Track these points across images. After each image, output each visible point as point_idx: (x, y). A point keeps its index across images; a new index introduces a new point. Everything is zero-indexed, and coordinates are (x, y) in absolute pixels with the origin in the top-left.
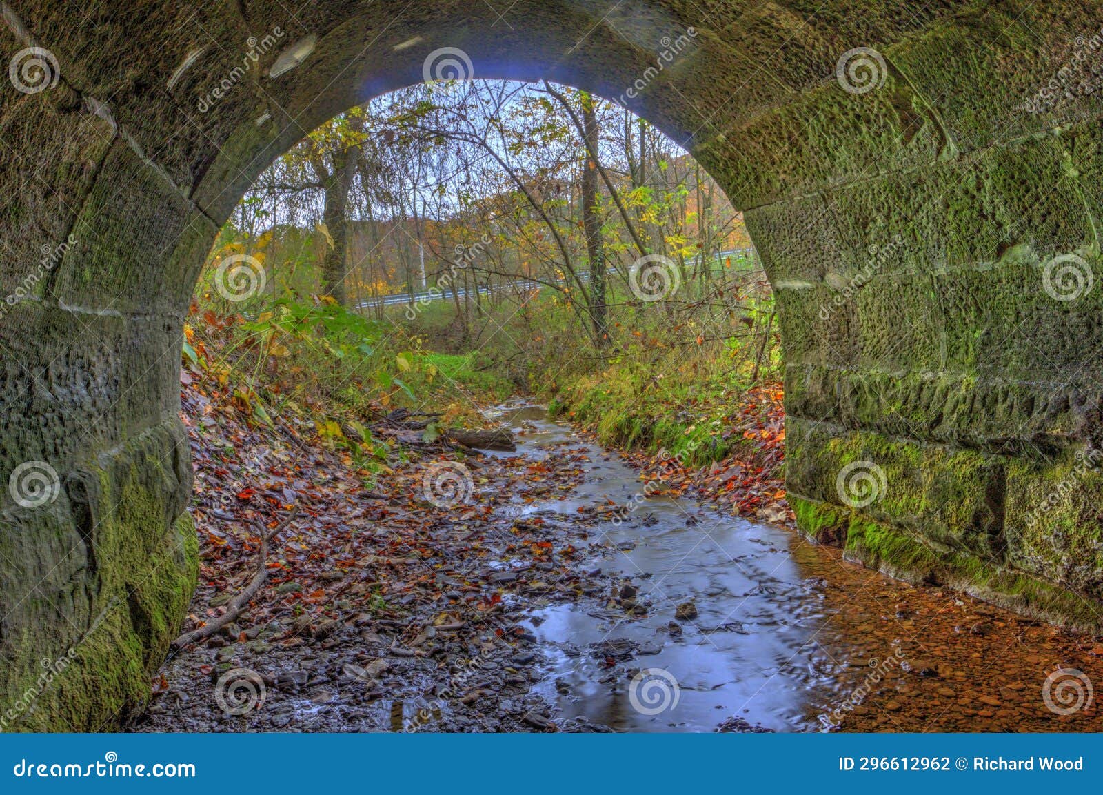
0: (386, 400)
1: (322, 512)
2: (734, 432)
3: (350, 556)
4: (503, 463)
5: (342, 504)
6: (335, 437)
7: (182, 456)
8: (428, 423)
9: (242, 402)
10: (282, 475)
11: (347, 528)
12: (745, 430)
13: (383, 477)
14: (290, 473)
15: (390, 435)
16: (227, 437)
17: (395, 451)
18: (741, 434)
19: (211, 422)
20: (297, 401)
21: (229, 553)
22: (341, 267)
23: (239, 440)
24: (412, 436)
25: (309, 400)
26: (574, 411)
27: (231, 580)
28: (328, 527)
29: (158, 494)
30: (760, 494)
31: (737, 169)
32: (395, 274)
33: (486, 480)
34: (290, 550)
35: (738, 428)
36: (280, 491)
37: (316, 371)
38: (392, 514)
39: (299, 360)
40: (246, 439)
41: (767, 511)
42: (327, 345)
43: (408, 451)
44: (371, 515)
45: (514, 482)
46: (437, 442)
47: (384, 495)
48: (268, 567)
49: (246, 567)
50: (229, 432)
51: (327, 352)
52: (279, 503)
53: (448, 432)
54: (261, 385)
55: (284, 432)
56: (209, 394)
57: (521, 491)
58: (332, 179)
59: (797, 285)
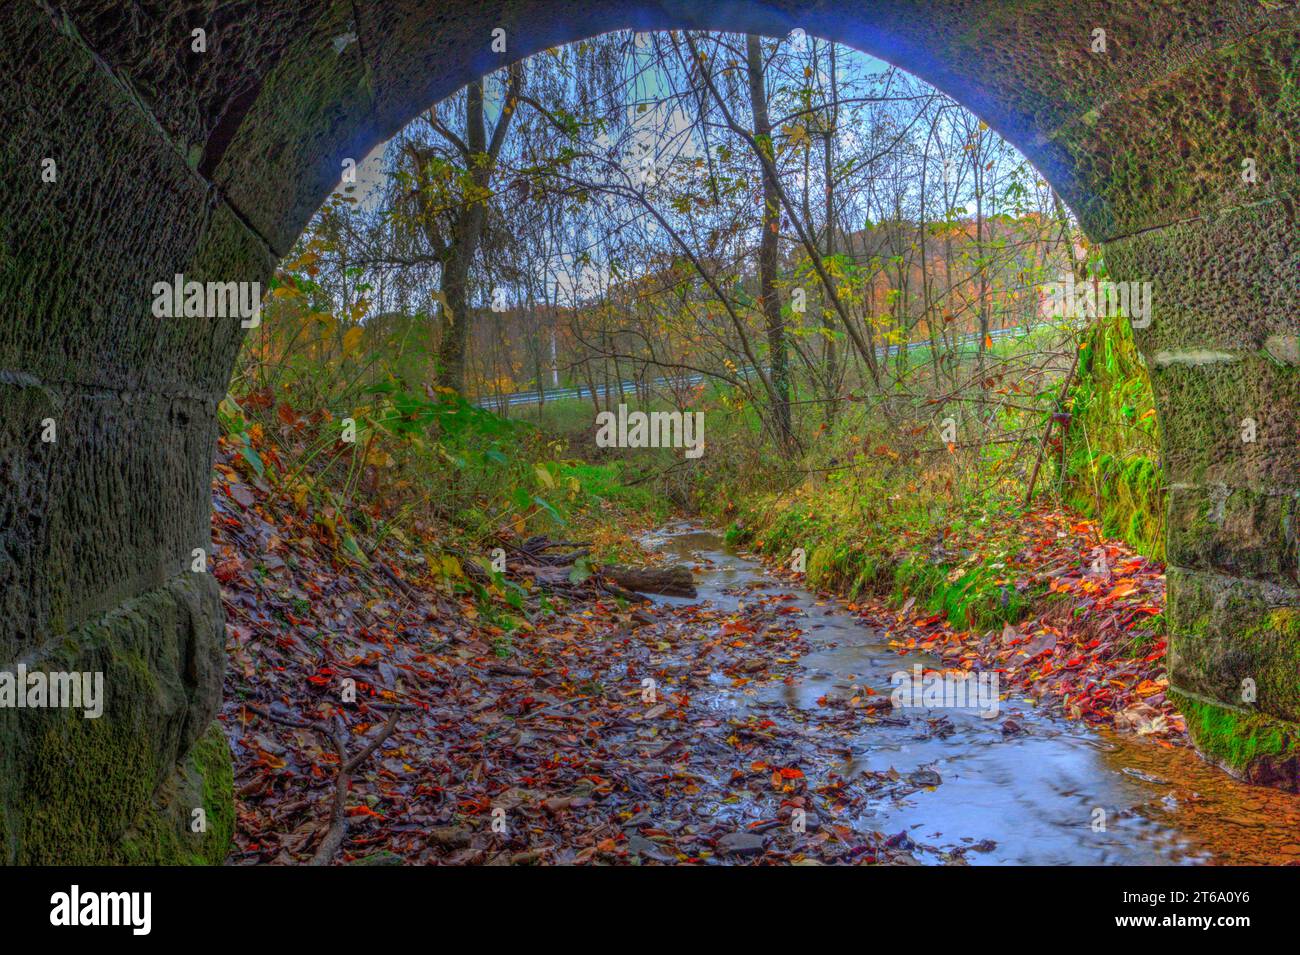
0: (520, 527)
1: (437, 699)
2: (1033, 581)
3: (480, 788)
4: (683, 616)
5: (466, 685)
6: (454, 577)
7: (202, 637)
8: (578, 556)
9: (325, 530)
10: (378, 640)
11: (473, 729)
12: (1050, 579)
13: (521, 637)
14: (390, 636)
15: (526, 573)
16: (299, 584)
17: (534, 595)
18: (1046, 583)
19: (277, 561)
20: (403, 526)
21: (288, 785)
22: (459, 357)
23: (316, 588)
24: (555, 574)
25: (419, 525)
26: (760, 540)
27: (287, 839)
28: (446, 728)
29: (138, 726)
30: (1104, 683)
31: (1106, 169)
32: (520, 369)
33: (667, 645)
34: (386, 774)
35: (1039, 576)
36: (375, 667)
37: (429, 488)
38: (539, 703)
39: (406, 472)
40: (328, 587)
41: (1132, 716)
42: (443, 452)
43: (552, 597)
44: (509, 706)
45: (709, 649)
46: (588, 582)
47: (523, 669)
48: (349, 814)
49: (312, 814)
50: (303, 577)
51: (442, 461)
52: (372, 687)
53: (603, 569)
54: (355, 505)
55: (383, 572)
56: (278, 520)
57: (723, 665)
58: (449, 251)
59: (1202, 357)
